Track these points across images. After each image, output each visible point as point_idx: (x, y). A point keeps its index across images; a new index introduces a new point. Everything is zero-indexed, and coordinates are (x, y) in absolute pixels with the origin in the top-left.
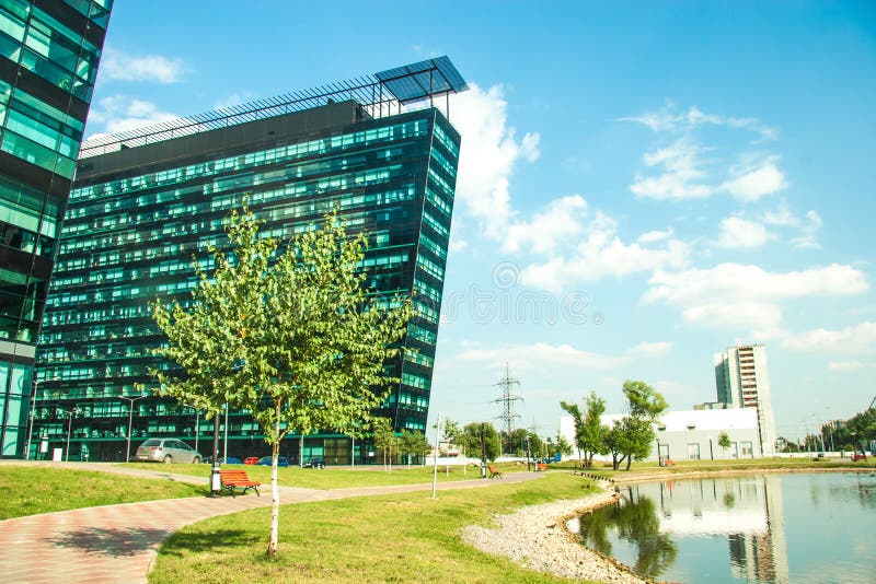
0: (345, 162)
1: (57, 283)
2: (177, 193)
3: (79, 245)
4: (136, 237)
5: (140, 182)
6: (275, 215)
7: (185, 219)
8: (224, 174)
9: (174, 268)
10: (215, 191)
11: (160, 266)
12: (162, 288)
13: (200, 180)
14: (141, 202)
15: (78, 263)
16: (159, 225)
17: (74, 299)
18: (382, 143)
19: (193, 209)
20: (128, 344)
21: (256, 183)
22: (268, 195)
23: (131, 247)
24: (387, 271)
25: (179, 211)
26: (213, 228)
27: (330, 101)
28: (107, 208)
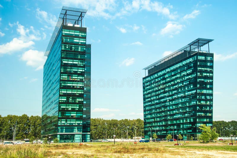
0: (185, 68)
1: (147, 100)
2: (162, 78)
3: (149, 91)
4: (157, 89)
5: (156, 75)
6: (176, 82)
7: (163, 84)
8: (168, 72)
9: (162, 95)
10: (167, 77)
11: (160, 95)
12: (161, 100)
13: (165, 74)
14: (157, 80)
15: (149, 95)
16: (159, 86)
17: (150, 103)
18: (190, 62)
19: (164, 81)
20: (158, 113)
21: (173, 74)
22: (174, 77)
23: (156, 91)
24: (194, 94)
25: (162, 82)
26: (168, 86)
27: (184, 51)
28: (152, 82)
